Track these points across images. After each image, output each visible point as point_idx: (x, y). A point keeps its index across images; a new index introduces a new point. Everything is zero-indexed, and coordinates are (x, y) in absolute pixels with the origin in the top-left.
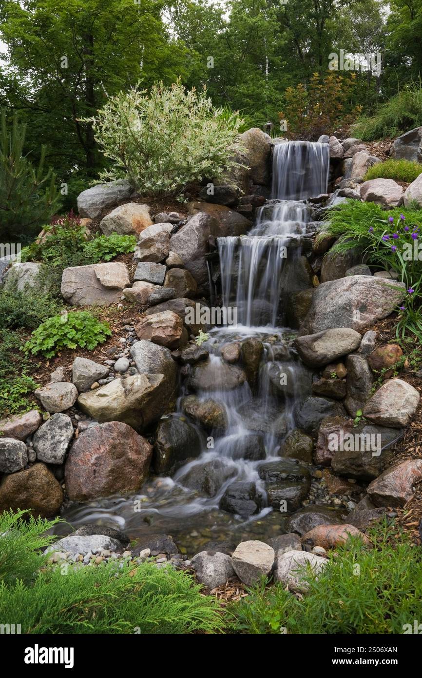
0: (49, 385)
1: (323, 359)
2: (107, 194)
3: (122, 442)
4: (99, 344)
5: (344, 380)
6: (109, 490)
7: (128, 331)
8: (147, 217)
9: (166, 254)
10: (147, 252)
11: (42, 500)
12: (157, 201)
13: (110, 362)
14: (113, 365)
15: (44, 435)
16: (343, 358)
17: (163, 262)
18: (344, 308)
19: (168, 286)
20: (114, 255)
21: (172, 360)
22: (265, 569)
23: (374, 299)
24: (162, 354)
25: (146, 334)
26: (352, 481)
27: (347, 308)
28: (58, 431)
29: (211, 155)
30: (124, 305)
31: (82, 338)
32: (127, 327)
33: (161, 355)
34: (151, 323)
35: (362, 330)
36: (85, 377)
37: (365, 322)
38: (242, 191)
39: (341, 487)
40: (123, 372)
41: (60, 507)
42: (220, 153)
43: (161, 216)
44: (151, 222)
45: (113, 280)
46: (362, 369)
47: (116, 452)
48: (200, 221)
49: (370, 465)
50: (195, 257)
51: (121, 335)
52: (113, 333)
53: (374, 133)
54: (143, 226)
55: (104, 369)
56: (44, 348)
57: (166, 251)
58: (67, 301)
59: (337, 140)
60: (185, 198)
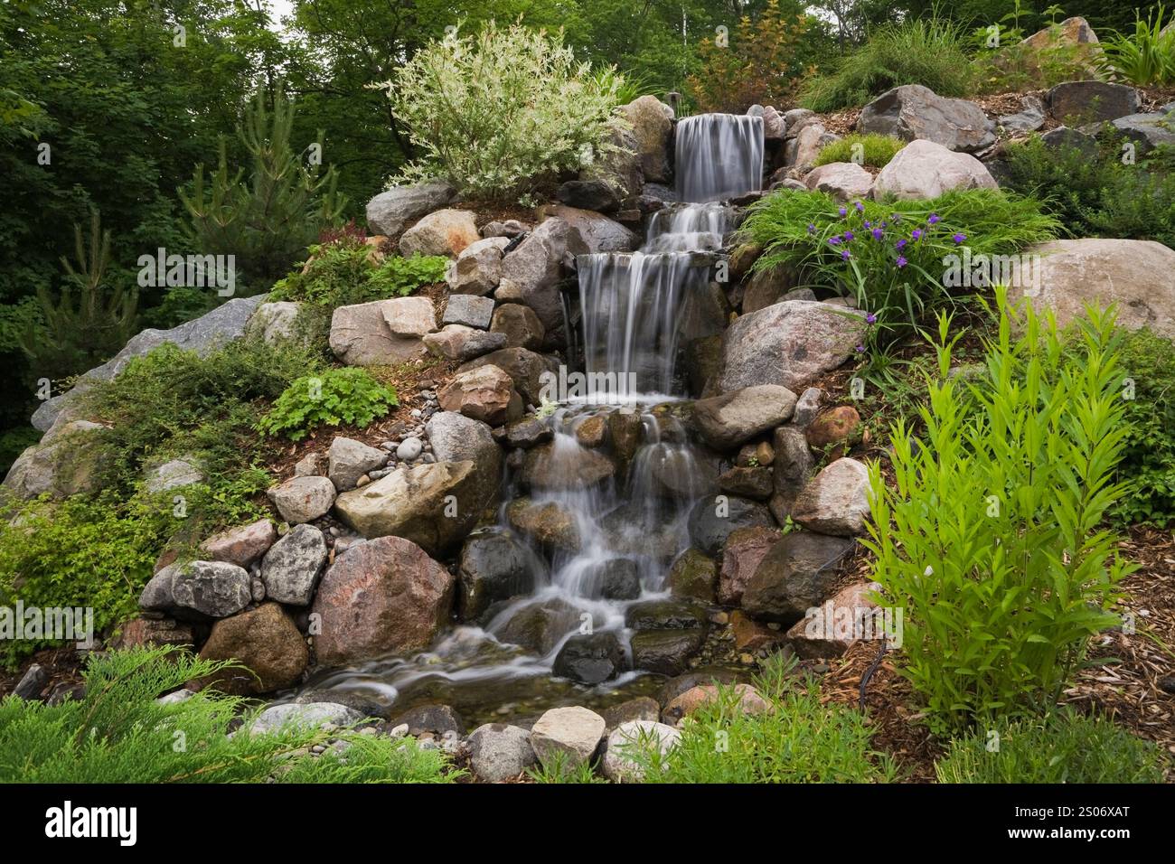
0: (291, 481)
1: (735, 435)
2: (413, 198)
3: (401, 568)
4: (377, 418)
5: (771, 469)
6: (381, 646)
7: (426, 399)
8: (472, 230)
9: (495, 282)
10: (464, 280)
11: (271, 660)
12: (488, 206)
13: (390, 444)
14: (395, 449)
15: (279, 559)
16: (767, 434)
17: (490, 295)
18: (770, 354)
19: (497, 330)
20: (415, 286)
21: (493, 441)
22: (582, 751)
23: (817, 337)
24: (476, 432)
25: (453, 403)
26: (773, 626)
27: (774, 353)
28: (299, 550)
29: (571, 131)
30: (425, 361)
31: (348, 409)
32: (426, 393)
33: (474, 435)
34: (460, 385)
35: (798, 390)
36: (346, 467)
37: (804, 376)
38: (624, 189)
39: (756, 636)
40: (410, 461)
41: (303, 673)
42: (585, 129)
43: (492, 226)
44: (478, 237)
45: (410, 323)
46: (798, 449)
47: (393, 585)
48: (551, 230)
49: (799, 596)
50: (542, 287)
51: (413, 405)
52: (403, 401)
53: (833, 100)
54: (464, 244)
55: (380, 456)
56: (288, 424)
57: (494, 278)
58: (336, 359)
59: (775, 112)
60: (533, 198)
